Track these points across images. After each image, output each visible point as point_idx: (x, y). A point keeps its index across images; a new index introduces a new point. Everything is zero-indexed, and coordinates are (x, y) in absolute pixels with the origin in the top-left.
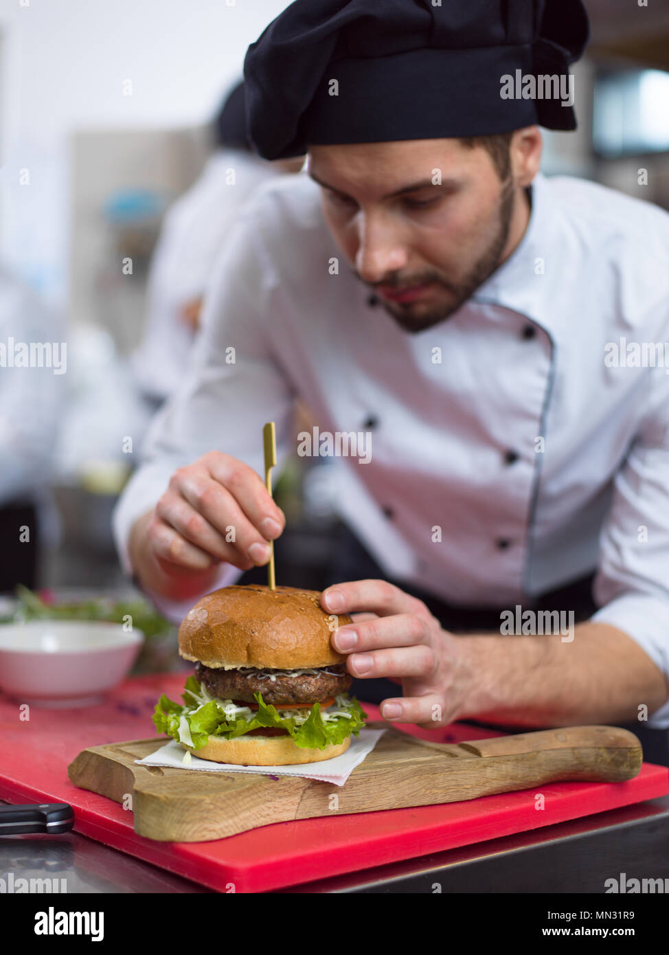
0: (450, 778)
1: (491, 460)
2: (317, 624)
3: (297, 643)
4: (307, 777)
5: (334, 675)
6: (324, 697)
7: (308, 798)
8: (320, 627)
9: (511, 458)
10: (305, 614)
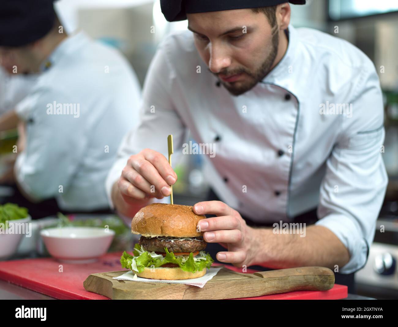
0: (250, 287)
1: (272, 154)
2: (191, 218)
3: (183, 226)
4: (187, 284)
5: (199, 241)
6: (195, 250)
7: (188, 293)
8: (193, 220)
9: (280, 153)
10: (186, 214)
